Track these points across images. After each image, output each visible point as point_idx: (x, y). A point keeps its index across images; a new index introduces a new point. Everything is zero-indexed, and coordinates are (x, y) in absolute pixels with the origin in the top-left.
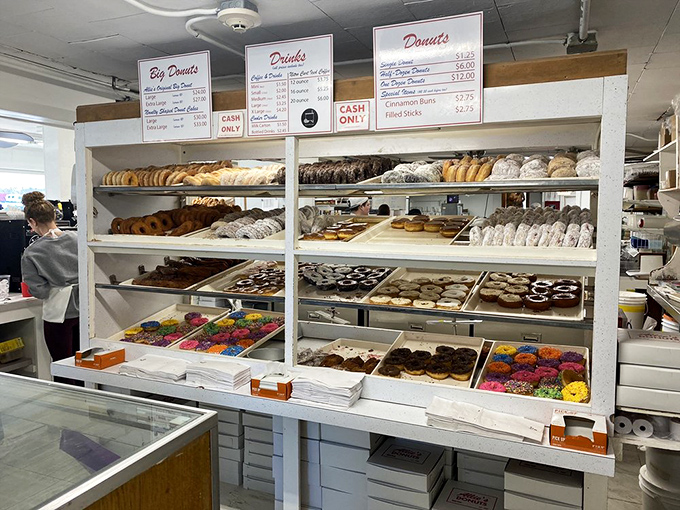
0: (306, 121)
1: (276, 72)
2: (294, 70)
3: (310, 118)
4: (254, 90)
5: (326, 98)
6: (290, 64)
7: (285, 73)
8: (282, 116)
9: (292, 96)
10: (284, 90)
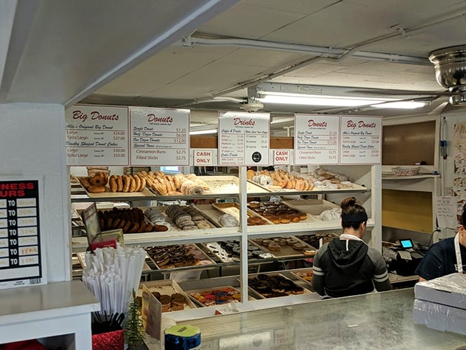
0: (255, 158)
1: (237, 129)
2: (248, 130)
3: (257, 157)
4: (223, 138)
5: (266, 147)
6: (246, 126)
7: (243, 130)
8: (240, 154)
9: (247, 144)
10: (242, 140)
